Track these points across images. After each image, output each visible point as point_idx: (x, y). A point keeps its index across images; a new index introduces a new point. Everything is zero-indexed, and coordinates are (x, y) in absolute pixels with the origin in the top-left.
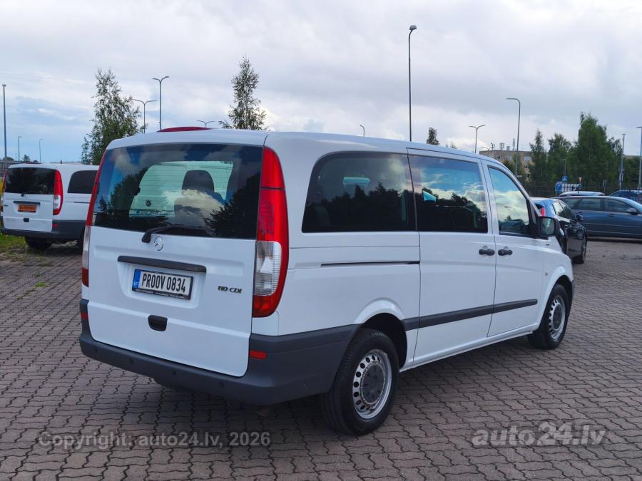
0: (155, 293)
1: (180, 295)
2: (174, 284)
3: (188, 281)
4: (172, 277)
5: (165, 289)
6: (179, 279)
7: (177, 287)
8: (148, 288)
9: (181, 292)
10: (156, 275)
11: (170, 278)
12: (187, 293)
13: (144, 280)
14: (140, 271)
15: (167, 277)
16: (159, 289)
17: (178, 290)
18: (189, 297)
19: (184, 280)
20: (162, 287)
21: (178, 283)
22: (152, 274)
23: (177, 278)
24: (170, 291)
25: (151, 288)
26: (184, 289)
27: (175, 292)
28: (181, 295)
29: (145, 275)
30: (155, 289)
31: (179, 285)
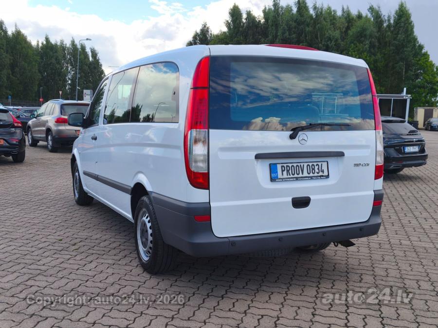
0: (297, 179)
1: (320, 176)
2: (314, 169)
3: (325, 165)
4: (311, 164)
5: (305, 174)
6: (317, 165)
7: (317, 170)
8: (289, 176)
9: (321, 174)
10: (295, 165)
11: (308, 165)
12: (326, 173)
13: (283, 171)
14: (276, 164)
15: (306, 165)
16: (301, 175)
17: (318, 173)
18: (328, 177)
19: (322, 164)
20: (303, 173)
21: (316, 168)
22: (290, 165)
23: (315, 164)
24: (311, 175)
25: (292, 176)
26: (323, 171)
27: (316, 174)
28: (322, 176)
29: (282, 167)
30: (296, 176)
31: (318, 169)
